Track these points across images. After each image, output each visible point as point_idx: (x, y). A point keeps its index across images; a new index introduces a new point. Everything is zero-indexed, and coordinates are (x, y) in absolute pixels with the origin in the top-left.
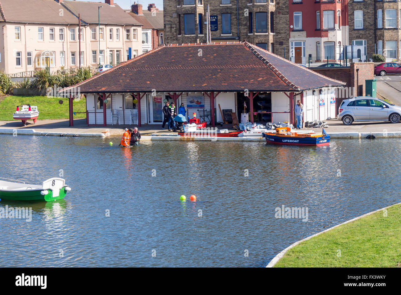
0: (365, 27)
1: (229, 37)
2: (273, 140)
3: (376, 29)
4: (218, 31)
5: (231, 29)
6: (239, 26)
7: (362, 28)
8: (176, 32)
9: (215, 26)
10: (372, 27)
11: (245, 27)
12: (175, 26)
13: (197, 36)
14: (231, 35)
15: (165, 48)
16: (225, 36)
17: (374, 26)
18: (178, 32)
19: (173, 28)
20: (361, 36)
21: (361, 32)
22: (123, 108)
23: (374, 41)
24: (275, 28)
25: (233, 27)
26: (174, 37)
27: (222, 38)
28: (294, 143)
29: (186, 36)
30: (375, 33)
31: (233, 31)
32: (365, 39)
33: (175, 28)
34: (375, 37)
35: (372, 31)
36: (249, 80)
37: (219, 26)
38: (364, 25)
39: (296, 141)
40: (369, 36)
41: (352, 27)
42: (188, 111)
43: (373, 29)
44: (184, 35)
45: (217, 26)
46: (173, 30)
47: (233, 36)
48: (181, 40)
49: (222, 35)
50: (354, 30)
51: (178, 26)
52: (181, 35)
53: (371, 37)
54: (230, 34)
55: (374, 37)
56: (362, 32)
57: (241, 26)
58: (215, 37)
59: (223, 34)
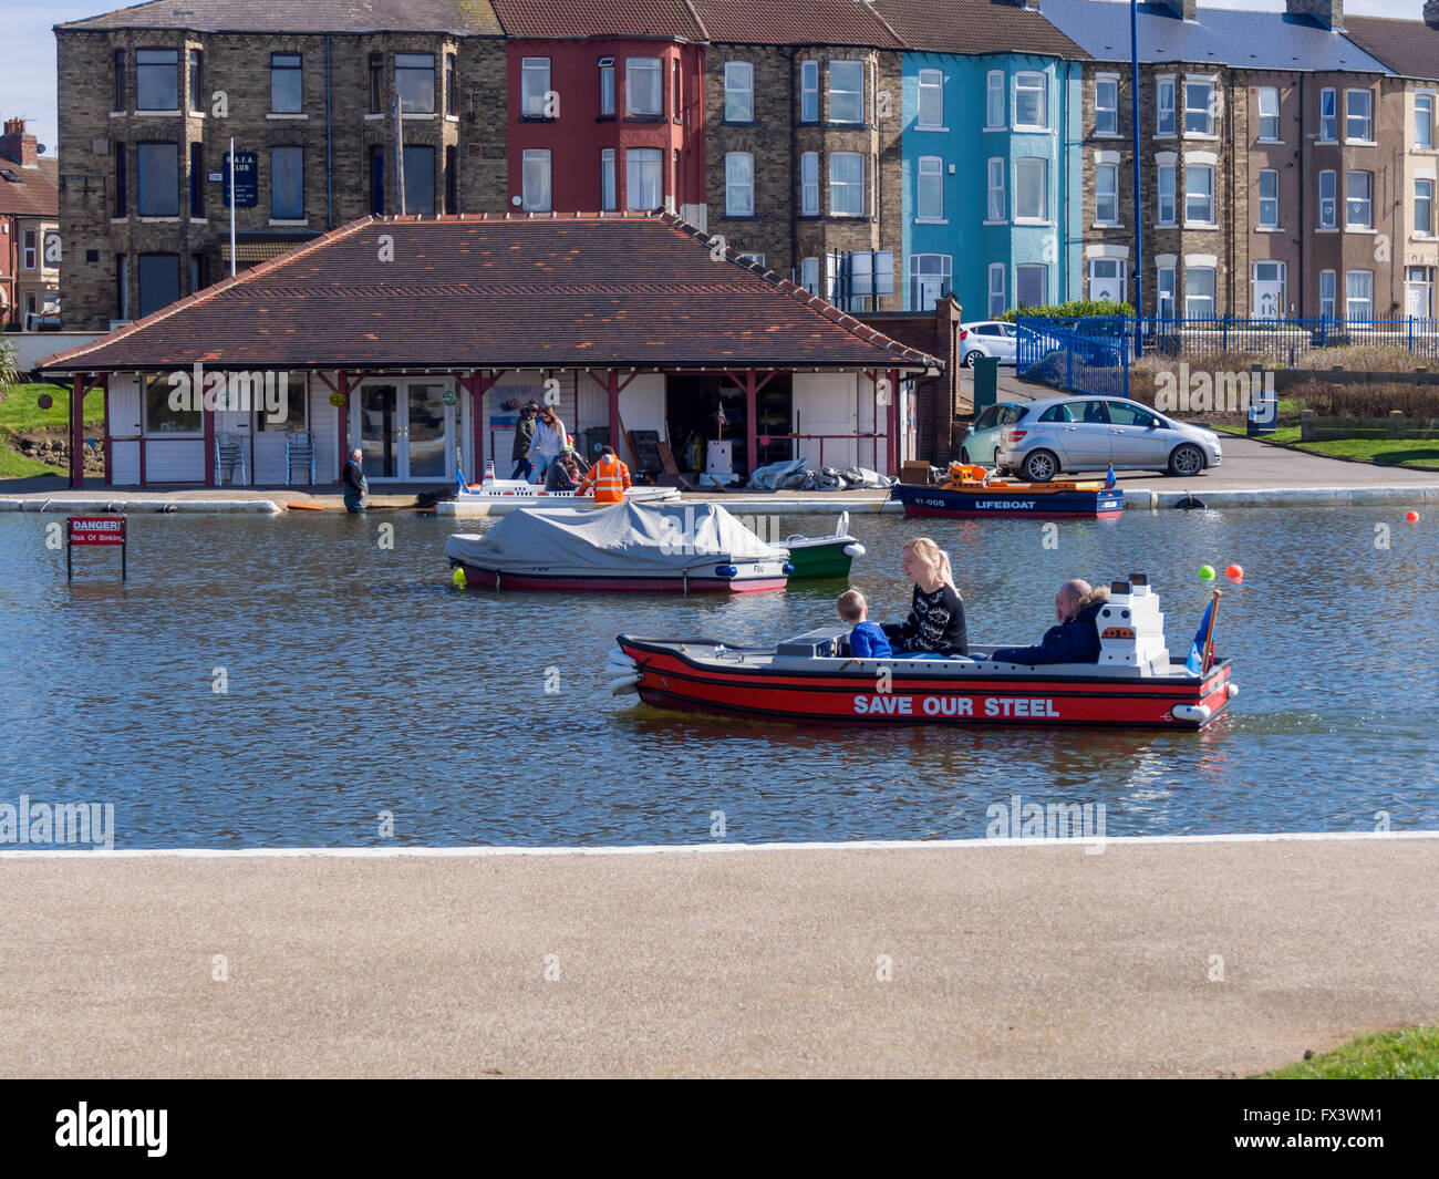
0: (760, 210)
1: (299, 231)
2: (942, 503)
3: (796, 218)
4: (258, 209)
5: (304, 204)
6: (334, 191)
7: (750, 213)
8: (103, 205)
9: (248, 191)
10: (784, 212)
11: (356, 197)
12: (98, 184)
13: (186, 221)
14: (305, 222)
15: (374, 226)
16: (281, 227)
17: (789, 208)
18: (111, 206)
19: (94, 191)
20: (746, 241)
21: (747, 227)
22: (252, 429)
23: (789, 259)
24: (458, 203)
25: (313, 195)
26: (97, 223)
27: (273, 231)
28: (1019, 510)
29: (145, 220)
30: (793, 232)
31: (313, 208)
32: (760, 251)
33: (100, 193)
34: (794, 246)
35: (783, 225)
36: (738, 332)
37: (262, 192)
38: (756, 205)
39: (1024, 505)
40: (772, 241)
41: (720, 210)
42: (496, 439)
43: (787, 216)
44: (138, 218)
45: (254, 191)
46: (95, 198)
47: (311, 226)
48: (124, 237)
49: (272, 222)
50: (726, 219)
51: (112, 187)
52: (124, 216)
53: (781, 246)
54: (302, 218)
55: (790, 246)
56: (749, 228)
57: (342, 191)
58: (246, 230)
59: (276, 218)
